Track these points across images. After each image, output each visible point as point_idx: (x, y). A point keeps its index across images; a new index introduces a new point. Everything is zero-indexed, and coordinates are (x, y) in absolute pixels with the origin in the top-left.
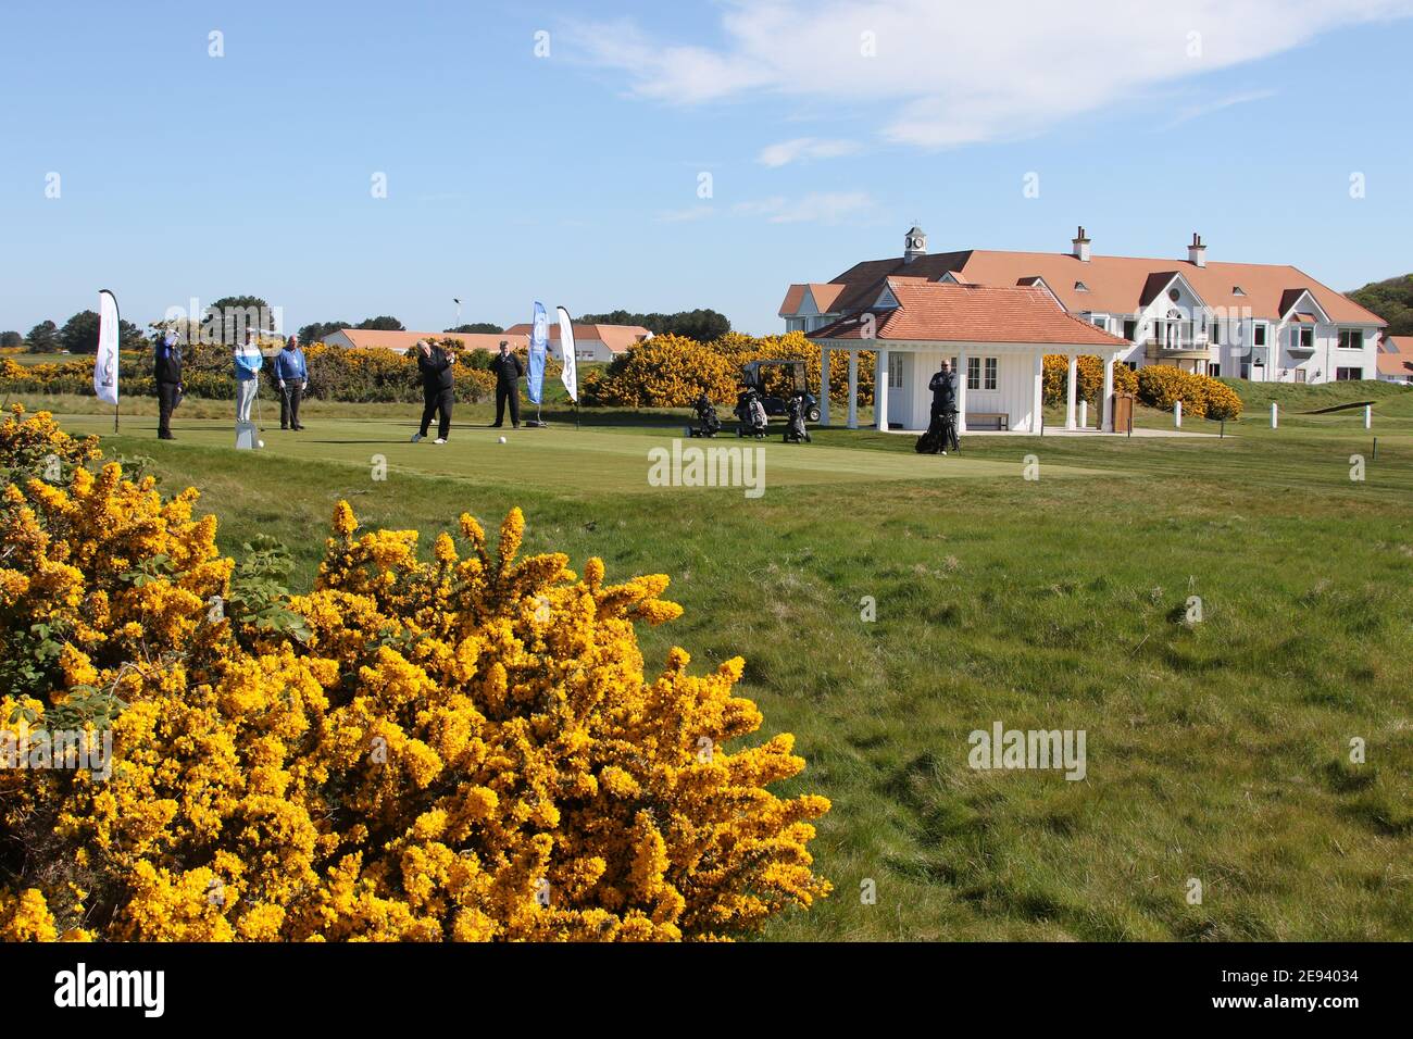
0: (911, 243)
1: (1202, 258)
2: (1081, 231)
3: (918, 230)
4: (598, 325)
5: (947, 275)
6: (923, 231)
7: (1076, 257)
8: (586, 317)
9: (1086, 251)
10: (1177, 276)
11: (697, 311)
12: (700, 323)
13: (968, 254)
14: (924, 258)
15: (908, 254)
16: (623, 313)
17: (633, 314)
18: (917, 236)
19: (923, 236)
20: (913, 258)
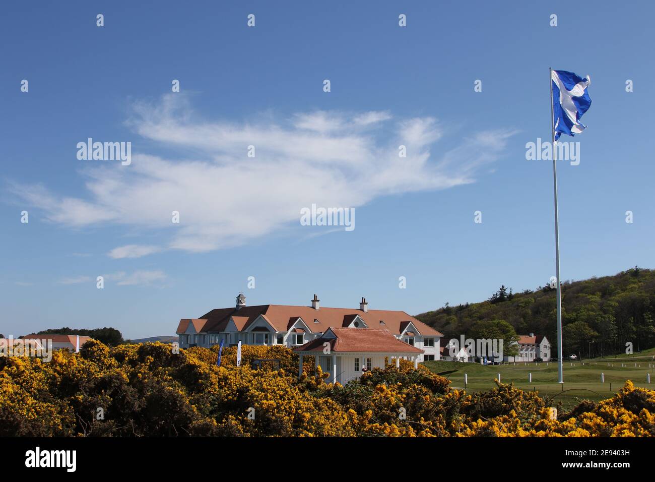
0: (239, 301)
1: (366, 308)
2: (315, 296)
3: (242, 295)
4: (69, 336)
5: (260, 316)
6: (245, 296)
7: (314, 307)
8: (49, 330)
9: (318, 305)
10: (358, 316)
11: (105, 328)
12: (107, 334)
13: (267, 306)
14: (245, 308)
15: (238, 306)
16: (67, 328)
17: (73, 329)
18: (241, 298)
19: (244, 298)
20: (240, 308)
